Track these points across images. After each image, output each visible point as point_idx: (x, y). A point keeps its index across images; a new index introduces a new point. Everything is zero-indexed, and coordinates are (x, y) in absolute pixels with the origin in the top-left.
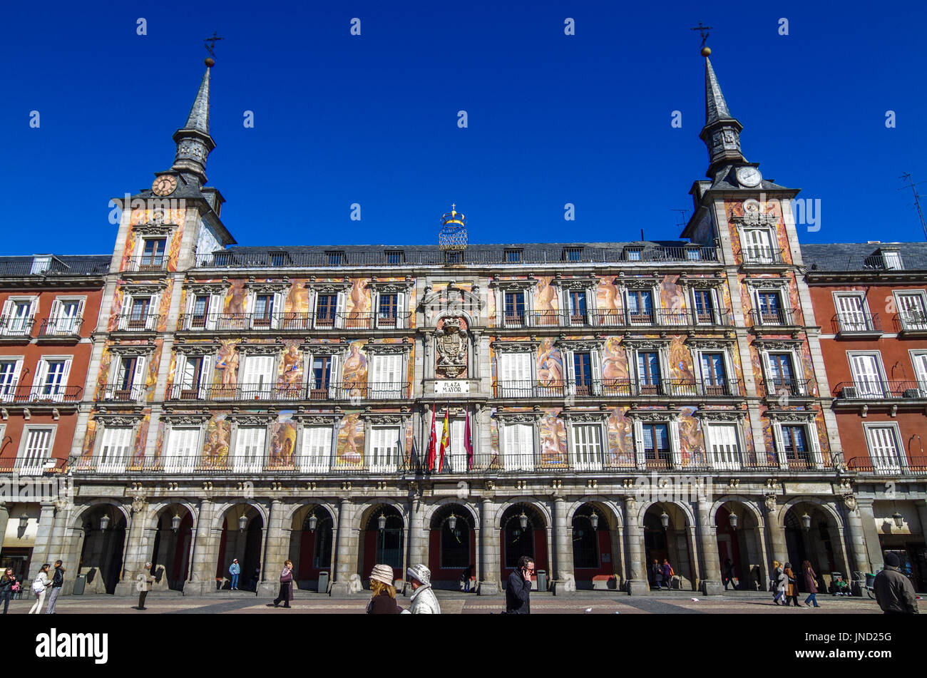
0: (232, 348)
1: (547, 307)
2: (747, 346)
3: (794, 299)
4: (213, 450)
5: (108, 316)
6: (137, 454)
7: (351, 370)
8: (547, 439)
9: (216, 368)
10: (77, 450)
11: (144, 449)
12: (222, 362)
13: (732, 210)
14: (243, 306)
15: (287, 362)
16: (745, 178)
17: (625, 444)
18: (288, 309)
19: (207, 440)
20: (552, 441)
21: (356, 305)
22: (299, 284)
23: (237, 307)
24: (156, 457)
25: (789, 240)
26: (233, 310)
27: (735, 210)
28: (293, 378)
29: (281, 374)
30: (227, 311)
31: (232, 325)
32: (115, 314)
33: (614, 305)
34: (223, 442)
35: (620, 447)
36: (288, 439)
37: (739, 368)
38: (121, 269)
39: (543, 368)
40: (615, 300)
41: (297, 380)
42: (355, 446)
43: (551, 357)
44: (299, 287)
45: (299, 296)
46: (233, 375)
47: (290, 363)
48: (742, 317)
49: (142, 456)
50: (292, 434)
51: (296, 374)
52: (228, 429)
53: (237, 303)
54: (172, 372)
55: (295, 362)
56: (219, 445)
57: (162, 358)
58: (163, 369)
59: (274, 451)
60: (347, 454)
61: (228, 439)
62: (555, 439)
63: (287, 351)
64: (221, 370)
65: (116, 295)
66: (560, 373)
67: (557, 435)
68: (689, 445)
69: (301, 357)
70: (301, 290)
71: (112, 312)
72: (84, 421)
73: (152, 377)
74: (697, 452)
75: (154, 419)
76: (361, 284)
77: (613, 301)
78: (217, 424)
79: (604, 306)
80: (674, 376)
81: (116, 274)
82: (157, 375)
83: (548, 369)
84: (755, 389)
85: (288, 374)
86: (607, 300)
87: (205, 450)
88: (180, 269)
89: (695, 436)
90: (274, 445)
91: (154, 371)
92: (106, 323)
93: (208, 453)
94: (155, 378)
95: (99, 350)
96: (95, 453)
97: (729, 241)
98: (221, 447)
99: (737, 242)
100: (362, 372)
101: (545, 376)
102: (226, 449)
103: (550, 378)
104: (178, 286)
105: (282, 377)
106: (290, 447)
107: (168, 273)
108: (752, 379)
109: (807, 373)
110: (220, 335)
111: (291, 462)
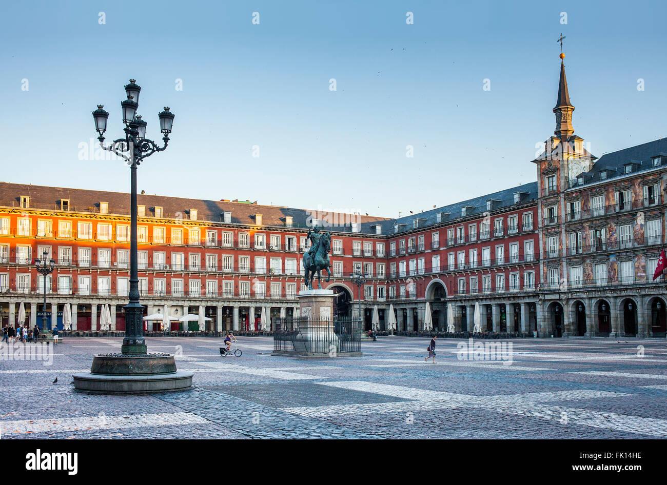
0: (588, 228)
4: (587, 276)
7: (637, 231)
9: (582, 238)
10: (542, 281)
12: (585, 235)
15: (610, 231)
18: (607, 204)
19: (584, 272)
23: (586, 206)
24: (568, 282)
29: (608, 237)
30: (583, 208)
31: (586, 216)
34: (590, 273)
36: (615, 269)
38: (541, 195)
41: (615, 239)
42: (642, 270)
45: (610, 196)
50: (616, 267)
51: (614, 236)
52: (591, 266)
53: (586, 204)
54: (567, 242)
55: (613, 230)
56: (589, 274)
58: (564, 242)
59: (610, 275)
60: (638, 274)
61: (592, 271)
63: (609, 226)
64: (584, 239)
65: (542, 209)
69: (615, 228)
70: (612, 192)
71: (542, 218)
72: (542, 268)
75: (564, 264)
78: (587, 264)
81: (540, 198)
85: (611, 237)
87: (584, 277)
88: (562, 191)
90: (609, 272)
91: (561, 244)
92: (541, 222)
94: (562, 246)
95: (541, 236)
96: (548, 282)
100: (642, 232)
102: (592, 276)
104: (562, 199)
105: (609, 239)
106: (616, 273)
107: (558, 194)
110: (581, 222)
111: (617, 280)
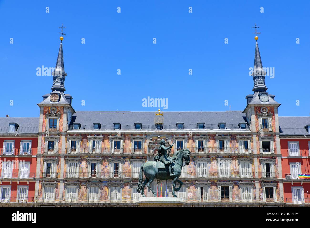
0: (85, 160)
1: (191, 147)
2: (257, 161)
3: (275, 144)
5: (40, 148)
6: (56, 196)
7: (126, 168)
8: (190, 191)
9: (80, 167)
10: (37, 195)
11: (59, 194)
12: (82, 165)
13: (257, 111)
14: (87, 144)
16: (263, 99)
17: (215, 193)
18: (103, 147)
19: (79, 191)
20: (191, 192)
21: (126, 145)
22: (106, 137)
23: (85, 145)
24: (63, 197)
25: (275, 123)
26: (84, 146)
27: (258, 111)
28: (106, 170)
29: (102, 169)
30: (81, 146)
31: (84, 152)
32: (43, 147)
33: (214, 146)
34: (85, 192)
35: (213, 194)
36: (106, 191)
37: (253, 168)
39: (189, 168)
40: (214, 144)
41: (108, 171)
42: (128, 193)
43: (192, 164)
44: (106, 138)
45: (106, 141)
46: (86, 169)
47: (105, 165)
48: (256, 150)
49: (58, 196)
50: (107, 189)
51: (107, 169)
52: (86, 187)
53: (85, 143)
54: (65, 168)
55: (106, 165)
56: (83, 193)
57: (61, 163)
59: (102, 195)
60: (125, 196)
62: (192, 192)
63: (103, 161)
65: (42, 140)
66: (195, 169)
67: (193, 191)
68: (235, 193)
69: (108, 163)
71: (41, 147)
72: (38, 185)
73: (58, 170)
74: (237, 196)
76: (127, 137)
77: (213, 144)
78: (82, 186)
79: (210, 146)
80: (232, 171)
81: (42, 132)
82: (60, 169)
83: (191, 168)
84: (258, 175)
85: (104, 169)
86: (212, 144)
88: (63, 131)
89: (237, 191)
90: (101, 193)
92: (40, 150)
93: (80, 195)
94: (60, 170)
95: (39, 160)
97: (255, 122)
98: (84, 194)
99: (258, 123)
100: (129, 169)
101: (190, 170)
102: (86, 194)
103: (191, 171)
104: (64, 138)
105: (103, 170)
106: (107, 193)
107: (60, 132)
108: (257, 172)
109: (276, 170)
110: (80, 155)
111: (107, 199)
